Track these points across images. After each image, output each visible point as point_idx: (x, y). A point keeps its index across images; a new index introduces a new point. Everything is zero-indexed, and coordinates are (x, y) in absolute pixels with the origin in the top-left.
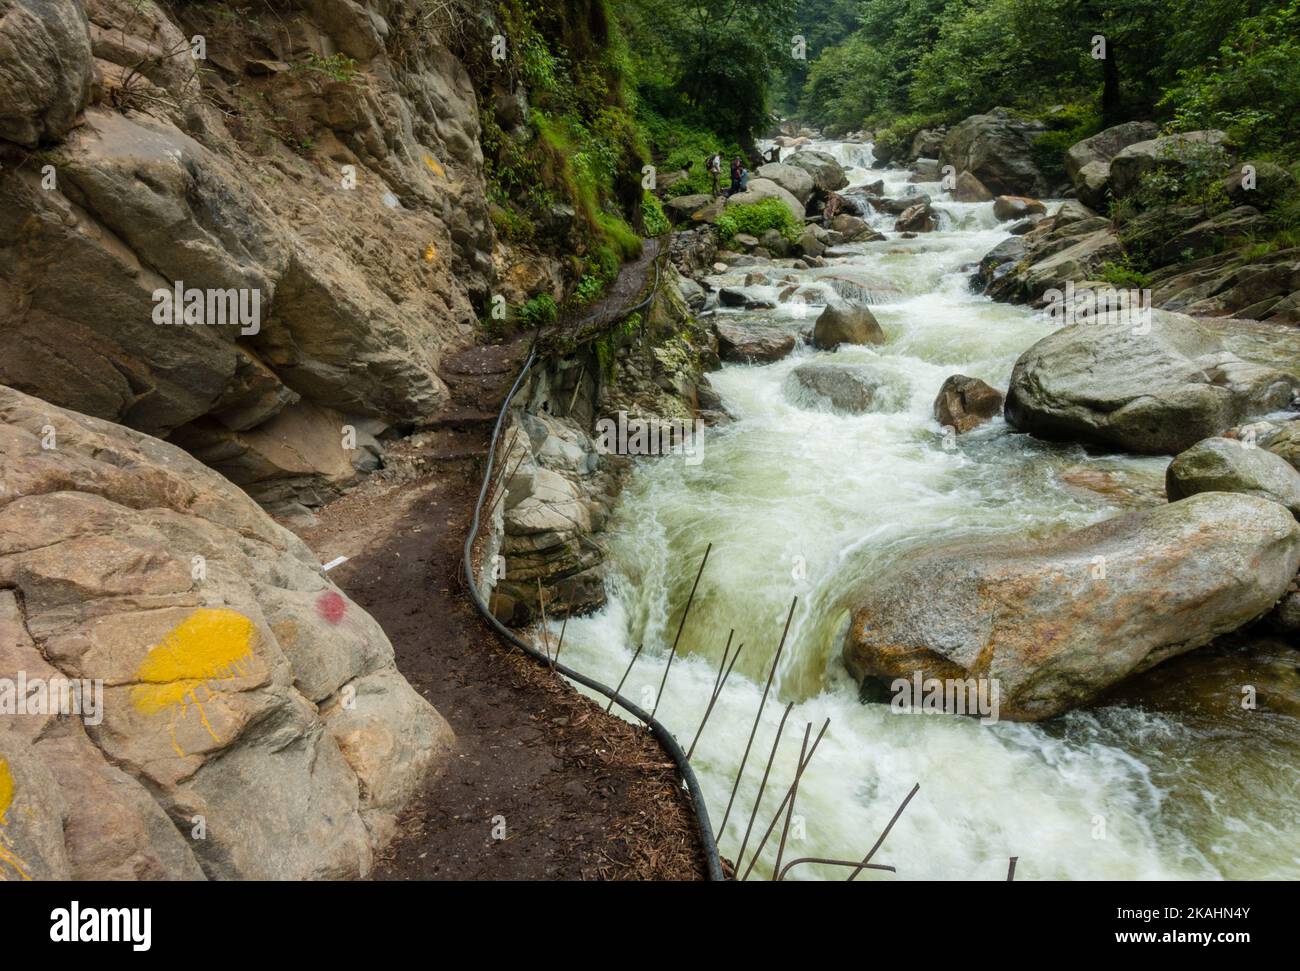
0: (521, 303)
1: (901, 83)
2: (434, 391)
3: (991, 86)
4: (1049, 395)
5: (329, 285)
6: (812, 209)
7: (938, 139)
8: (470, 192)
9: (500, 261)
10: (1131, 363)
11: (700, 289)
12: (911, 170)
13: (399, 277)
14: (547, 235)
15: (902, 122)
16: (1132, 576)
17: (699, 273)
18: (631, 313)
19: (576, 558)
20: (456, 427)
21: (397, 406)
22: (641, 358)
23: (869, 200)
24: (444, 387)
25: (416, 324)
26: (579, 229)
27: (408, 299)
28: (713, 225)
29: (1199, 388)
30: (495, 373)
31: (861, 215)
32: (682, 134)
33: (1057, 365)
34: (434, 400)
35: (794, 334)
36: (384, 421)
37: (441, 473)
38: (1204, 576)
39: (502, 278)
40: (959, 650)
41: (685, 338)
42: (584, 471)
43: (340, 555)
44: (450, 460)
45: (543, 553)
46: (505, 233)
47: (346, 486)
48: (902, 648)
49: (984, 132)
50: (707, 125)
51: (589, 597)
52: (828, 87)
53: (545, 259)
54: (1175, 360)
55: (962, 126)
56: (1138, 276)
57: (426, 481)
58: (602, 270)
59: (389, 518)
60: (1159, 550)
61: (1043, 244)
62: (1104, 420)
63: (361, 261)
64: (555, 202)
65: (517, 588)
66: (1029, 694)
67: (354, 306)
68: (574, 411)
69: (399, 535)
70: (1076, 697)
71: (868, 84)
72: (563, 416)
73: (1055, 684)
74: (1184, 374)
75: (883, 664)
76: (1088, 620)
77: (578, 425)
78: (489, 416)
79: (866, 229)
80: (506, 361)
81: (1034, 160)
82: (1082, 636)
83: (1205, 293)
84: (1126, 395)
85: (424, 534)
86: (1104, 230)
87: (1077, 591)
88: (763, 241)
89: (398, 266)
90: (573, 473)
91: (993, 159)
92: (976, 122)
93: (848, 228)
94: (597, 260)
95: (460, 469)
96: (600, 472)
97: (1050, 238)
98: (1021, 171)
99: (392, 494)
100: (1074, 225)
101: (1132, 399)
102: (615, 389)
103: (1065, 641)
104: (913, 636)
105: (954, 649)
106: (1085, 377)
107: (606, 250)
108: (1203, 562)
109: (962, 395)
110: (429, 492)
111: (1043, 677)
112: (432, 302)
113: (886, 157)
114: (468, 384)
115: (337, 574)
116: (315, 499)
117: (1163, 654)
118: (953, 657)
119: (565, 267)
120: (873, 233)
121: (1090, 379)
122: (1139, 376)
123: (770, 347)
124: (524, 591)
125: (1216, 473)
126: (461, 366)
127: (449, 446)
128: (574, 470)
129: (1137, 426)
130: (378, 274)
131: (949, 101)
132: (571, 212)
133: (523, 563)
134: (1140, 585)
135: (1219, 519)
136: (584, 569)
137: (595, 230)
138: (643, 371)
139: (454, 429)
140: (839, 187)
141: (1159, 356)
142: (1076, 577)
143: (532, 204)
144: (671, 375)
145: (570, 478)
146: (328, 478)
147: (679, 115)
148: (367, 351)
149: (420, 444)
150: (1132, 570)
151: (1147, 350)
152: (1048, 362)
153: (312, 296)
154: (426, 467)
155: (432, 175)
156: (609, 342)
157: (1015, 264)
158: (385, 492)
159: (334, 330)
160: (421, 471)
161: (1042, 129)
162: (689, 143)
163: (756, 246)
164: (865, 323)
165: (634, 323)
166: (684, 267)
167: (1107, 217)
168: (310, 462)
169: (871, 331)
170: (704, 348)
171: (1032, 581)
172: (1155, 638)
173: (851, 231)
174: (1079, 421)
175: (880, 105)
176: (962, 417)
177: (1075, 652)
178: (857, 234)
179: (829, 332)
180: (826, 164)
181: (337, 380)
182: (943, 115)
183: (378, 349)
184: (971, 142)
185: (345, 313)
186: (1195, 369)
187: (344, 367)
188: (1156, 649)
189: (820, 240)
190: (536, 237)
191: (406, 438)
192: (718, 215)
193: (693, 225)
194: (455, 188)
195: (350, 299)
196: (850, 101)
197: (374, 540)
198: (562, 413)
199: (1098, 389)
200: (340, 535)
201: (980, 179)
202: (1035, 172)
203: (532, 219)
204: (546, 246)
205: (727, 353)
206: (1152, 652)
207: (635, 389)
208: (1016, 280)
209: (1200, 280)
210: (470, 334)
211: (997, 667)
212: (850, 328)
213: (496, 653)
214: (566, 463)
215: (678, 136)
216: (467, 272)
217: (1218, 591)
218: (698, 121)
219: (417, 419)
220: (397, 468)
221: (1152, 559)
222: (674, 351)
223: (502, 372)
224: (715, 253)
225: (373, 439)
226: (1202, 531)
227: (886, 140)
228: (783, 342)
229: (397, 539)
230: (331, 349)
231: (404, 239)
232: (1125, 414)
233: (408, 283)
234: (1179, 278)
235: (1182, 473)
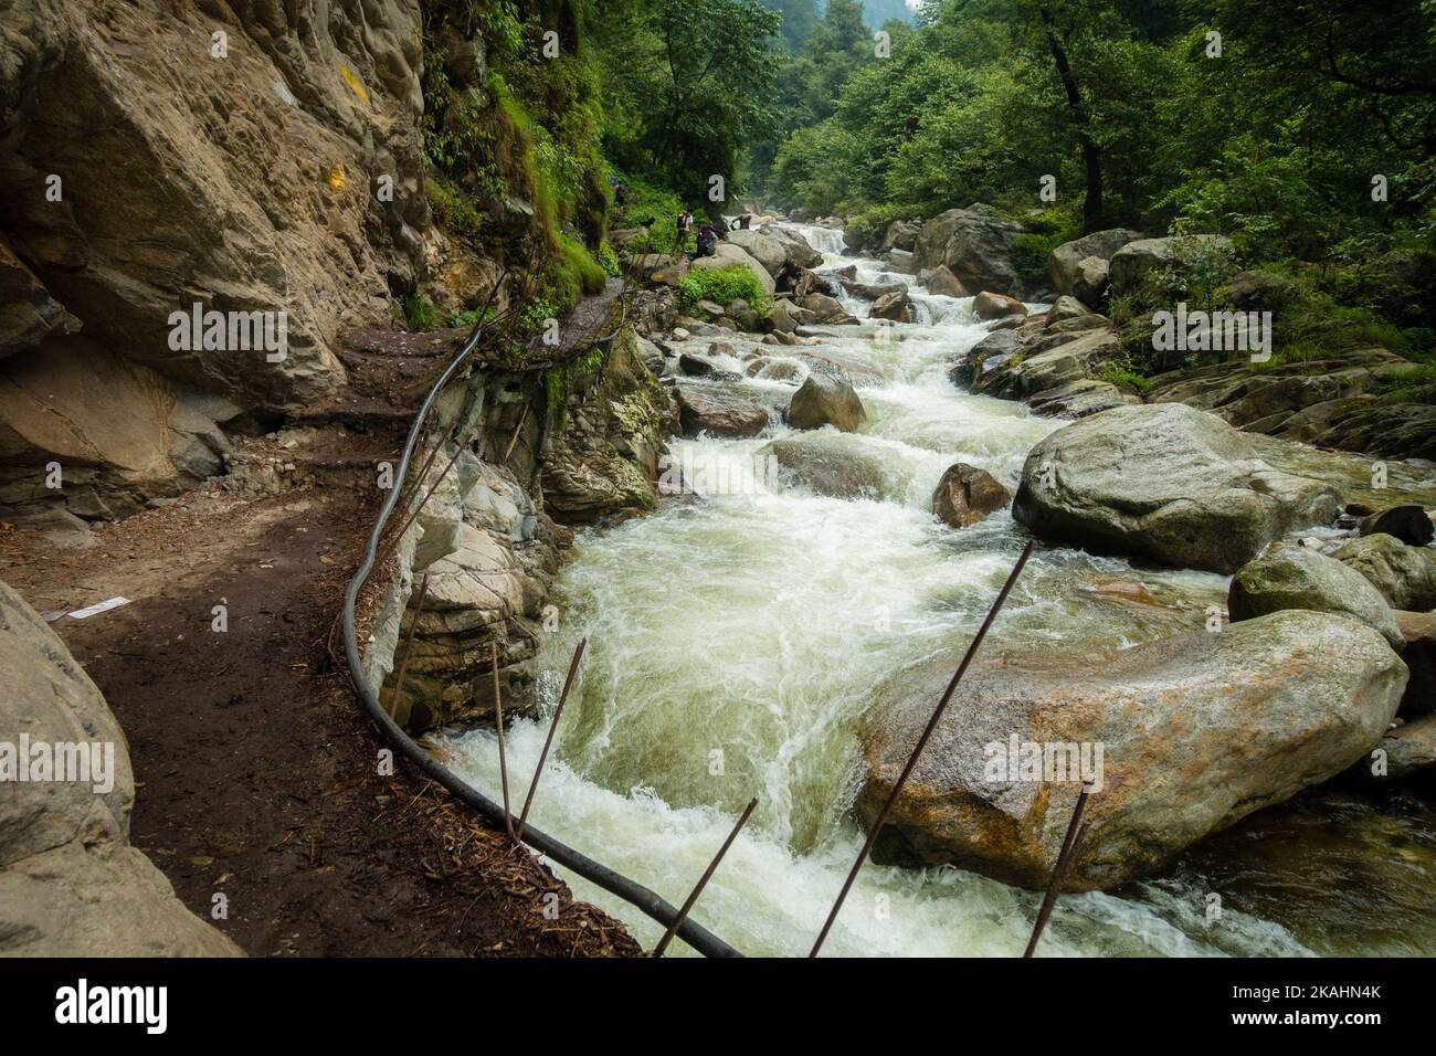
0: (455, 312)
1: (875, 171)
2: (322, 368)
3: (969, 182)
4: (1070, 492)
5: (150, 133)
6: (782, 285)
7: (913, 231)
8: (403, 133)
9: (432, 250)
10: (1163, 461)
11: (659, 352)
12: (883, 260)
13: (284, 192)
14: (495, 234)
15: (875, 210)
16: (1217, 707)
17: (659, 336)
18: (592, 346)
19: (501, 646)
20: (352, 423)
21: (260, 380)
22: (595, 410)
23: (843, 284)
24: (337, 362)
25: (304, 266)
26: (534, 239)
27: (295, 227)
28: (675, 288)
29: (1244, 493)
30: (417, 356)
31: (835, 295)
32: (643, 191)
33: (1080, 459)
34: (321, 381)
35: (768, 409)
36: (236, 402)
37: (321, 488)
38: (1301, 712)
39: (433, 274)
40: (1007, 795)
41: (644, 396)
42: (517, 537)
43: (116, 595)
44: (337, 468)
45: (456, 636)
46: (442, 217)
47: (158, 495)
48: (933, 789)
49: (963, 227)
50: (670, 186)
51: (516, 701)
52: (797, 168)
53: (490, 264)
54: (1214, 461)
55: (940, 219)
56: (1139, 379)
57: (296, 498)
58: (558, 296)
59: (222, 546)
60: (1246, 677)
61: (1040, 339)
62: (1135, 524)
63: (221, 141)
64: (510, 193)
65: (418, 682)
66: (1091, 856)
67: (195, 187)
68: (510, 459)
69: (234, 570)
70: (1148, 862)
71: (841, 169)
72: (497, 464)
73: (1122, 844)
74: (1226, 477)
75: (907, 809)
76: (1165, 762)
77: (515, 478)
78: (404, 412)
79: (840, 312)
80: (437, 341)
81: (1012, 261)
82: (1157, 783)
83: (1211, 403)
84: (1161, 496)
85: (279, 573)
86: (1102, 329)
87: (1151, 723)
88: (730, 311)
89: (283, 175)
90: (504, 536)
91: (971, 256)
92: (955, 216)
93: (821, 308)
94: (553, 281)
95: (351, 484)
96: (538, 541)
97: (1045, 333)
98: (998, 271)
99: (233, 514)
100: (1071, 320)
101: (1167, 502)
102: (562, 443)
103: (1137, 788)
104: (946, 773)
105: (1000, 793)
106: (1111, 474)
107: (564, 272)
108: (1300, 694)
109: (967, 486)
110: (297, 514)
111: (1108, 835)
112: (332, 245)
113: (858, 244)
114: (377, 367)
115: (102, 625)
116: (97, 506)
117: (1247, 809)
118: (1000, 804)
119: (514, 281)
120: (847, 316)
121: (1118, 477)
122: (1174, 476)
123: (740, 421)
124: (430, 689)
125: (1294, 588)
126: (368, 342)
127: (337, 450)
128: (506, 532)
129: (1173, 533)
130: (250, 172)
131: (926, 193)
132: (529, 211)
133: (428, 648)
134: (1226, 720)
135: (1313, 643)
136: (511, 662)
137: (553, 248)
138: (596, 427)
139: (349, 428)
140: (812, 264)
141: (1196, 456)
142: (1150, 706)
143: (481, 189)
144: (629, 436)
145: (500, 541)
146: (123, 474)
147: (642, 171)
148: (215, 275)
149: (291, 444)
150: (1217, 700)
151: (1182, 448)
152: (1069, 454)
153: (114, 140)
154: (297, 476)
155: (350, 92)
156: (563, 378)
157: (1006, 358)
158: (223, 508)
159: (156, 221)
160: (287, 482)
161: (1021, 231)
162: (650, 202)
163: (721, 315)
164: (849, 403)
165: (594, 359)
166: (641, 327)
167: (1107, 315)
168: (97, 442)
169: (852, 414)
170: (665, 413)
171: (1096, 708)
172: (1241, 789)
173: (824, 312)
174: (1105, 523)
175: (852, 192)
176: (966, 513)
177: (1149, 803)
178: (831, 316)
179: (809, 409)
180: (796, 243)
181: (155, 311)
182: (920, 207)
183: (235, 277)
184: (949, 236)
185: (176, 193)
186: (1236, 473)
187: (170, 291)
188: (1239, 802)
189: (792, 316)
190: (481, 232)
191: (271, 436)
192: (680, 278)
193: (652, 285)
194: (384, 122)
195: (190, 173)
196: (821, 184)
197: (187, 575)
198: (496, 459)
199: (1126, 488)
200: (129, 564)
201: (957, 276)
202: (1013, 274)
203: (479, 209)
204: (494, 247)
205: (689, 423)
206: (1235, 806)
207: (585, 447)
208: (1009, 374)
209: (1205, 389)
210: (385, 311)
211: (1054, 819)
212: (832, 406)
213: (389, 792)
214: (497, 523)
215: (639, 192)
216: (387, 246)
217: (1318, 732)
218: (661, 180)
219: (292, 406)
220: (248, 474)
221: (1240, 688)
222: (633, 408)
223: (430, 355)
224: (676, 318)
225: (214, 427)
226: (1295, 656)
227: (858, 227)
228: (755, 416)
229: (228, 576)
230: (149, 255)
231: (299, 145)
232: (1160, 519)
233: (299, 206)
234: (1183, 385)
235: (1253, 587)
